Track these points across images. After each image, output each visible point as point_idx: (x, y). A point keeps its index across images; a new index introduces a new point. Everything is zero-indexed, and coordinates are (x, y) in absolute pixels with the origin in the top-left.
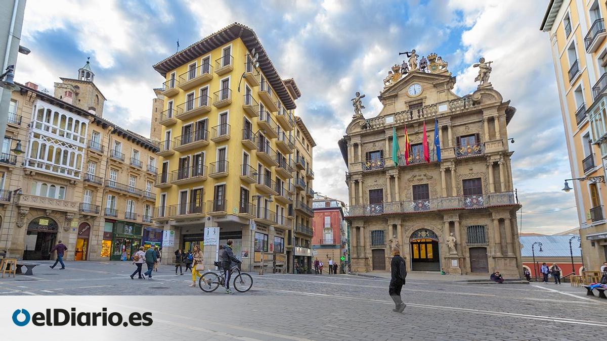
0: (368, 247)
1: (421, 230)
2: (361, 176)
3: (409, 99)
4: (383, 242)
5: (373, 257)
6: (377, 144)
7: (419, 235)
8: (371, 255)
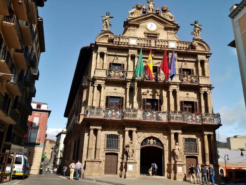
0: (102, 150)
1: (150, 138)
2: (104, 81)
3: (148, 31)
4: (117, 146)
5: (106, 161)
6: (119, 58)
7: (148, 142)
8: (104, 159)
